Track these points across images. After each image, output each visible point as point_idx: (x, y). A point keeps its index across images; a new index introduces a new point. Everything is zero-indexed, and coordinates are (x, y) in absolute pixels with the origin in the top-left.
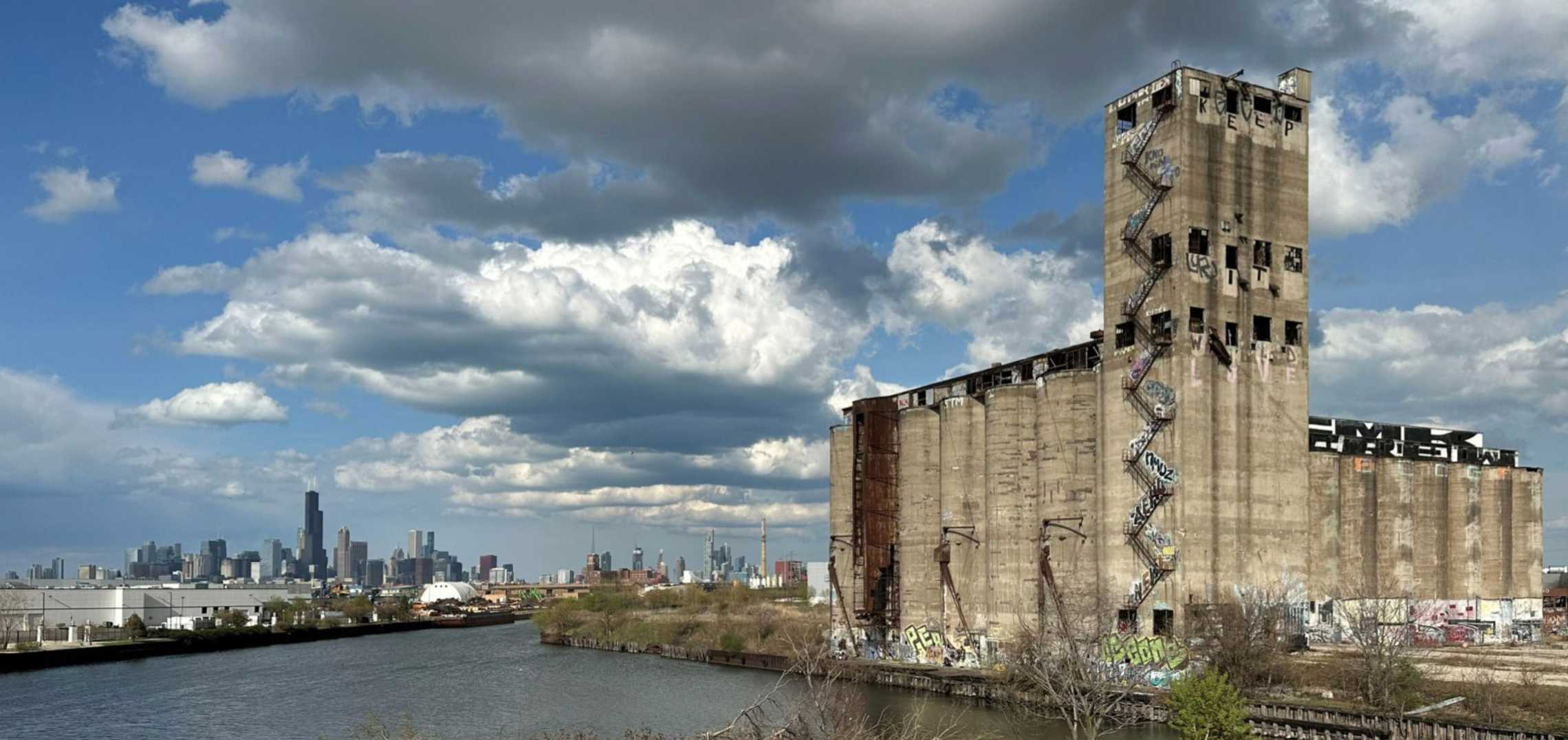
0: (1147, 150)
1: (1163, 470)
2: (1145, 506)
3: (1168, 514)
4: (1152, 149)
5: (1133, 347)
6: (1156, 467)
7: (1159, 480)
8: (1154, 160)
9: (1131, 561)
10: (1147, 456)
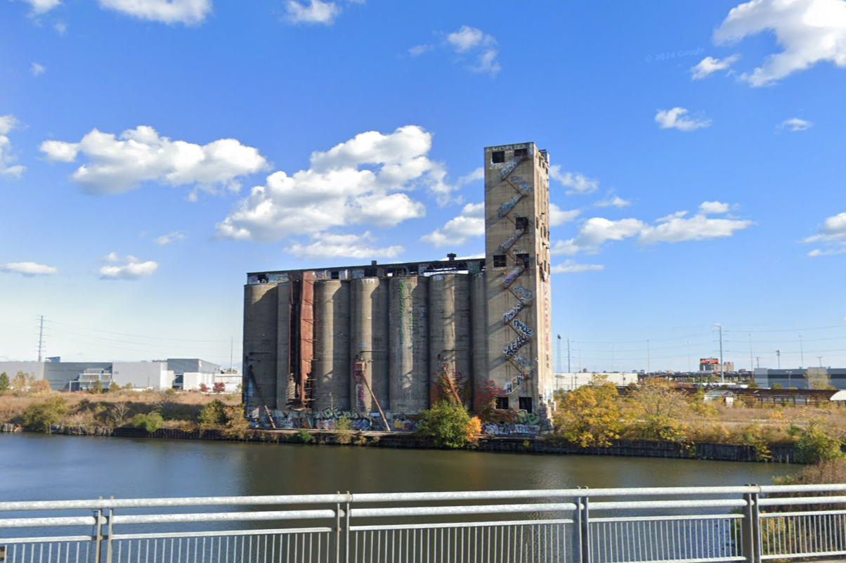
0: (513, 175)
1: (525, 329)
2: (513, 346)
3: (529, 351)
4: (515, 175)
5: (505, 268)
6: (520, 328)
7: (522, 334)
8: (517, 181)
9: (505, 373)
10: (515, 322)
